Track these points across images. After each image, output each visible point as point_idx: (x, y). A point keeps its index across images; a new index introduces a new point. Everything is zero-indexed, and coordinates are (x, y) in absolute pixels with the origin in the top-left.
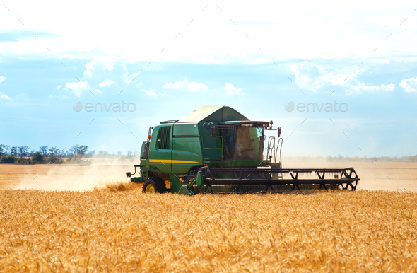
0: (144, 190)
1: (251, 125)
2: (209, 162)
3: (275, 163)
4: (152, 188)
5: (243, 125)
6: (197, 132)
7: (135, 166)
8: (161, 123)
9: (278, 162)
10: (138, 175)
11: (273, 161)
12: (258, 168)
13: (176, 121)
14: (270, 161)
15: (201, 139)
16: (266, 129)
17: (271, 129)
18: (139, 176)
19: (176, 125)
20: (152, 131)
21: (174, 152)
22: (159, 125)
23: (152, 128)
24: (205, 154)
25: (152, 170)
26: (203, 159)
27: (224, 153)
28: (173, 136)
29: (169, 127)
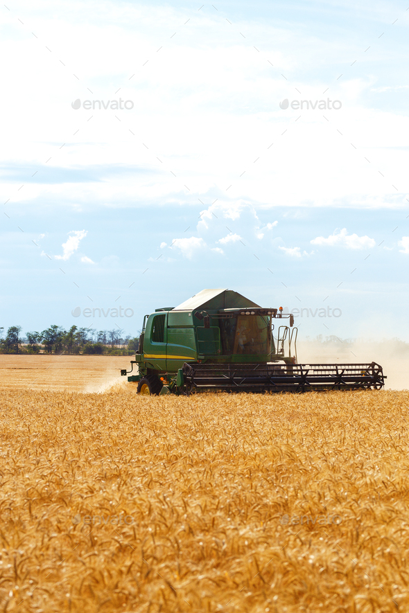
0: (139, 391)
1: (253, 313)
2: (203, 357)
3: (290, 358)
4: (147, 388)
5: (243, 313)
6: (191, 322)
7: (132, 362)
8: (156, 311)
9: (292, 356)
10: (136, 372)
11: (286, 355)
12: (268, 363)
13: (171, 309)
14: (283, 355)
15: (195, 330)
16: (275, 317)
17: (280, 317)
18: (138, 374)
19: (171, 313)
20: (147, 319)
21: (169, 344)
22: (154, 312)
23: (148, 316)
24: (200, 347)
25: (150, 367)
26: (198, 354)
27: (223, 347)
28: (168, 327)
29: (164, 316)
